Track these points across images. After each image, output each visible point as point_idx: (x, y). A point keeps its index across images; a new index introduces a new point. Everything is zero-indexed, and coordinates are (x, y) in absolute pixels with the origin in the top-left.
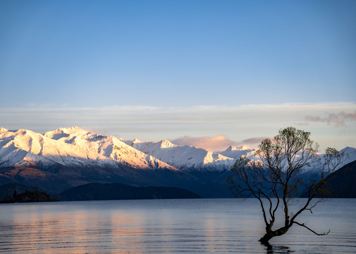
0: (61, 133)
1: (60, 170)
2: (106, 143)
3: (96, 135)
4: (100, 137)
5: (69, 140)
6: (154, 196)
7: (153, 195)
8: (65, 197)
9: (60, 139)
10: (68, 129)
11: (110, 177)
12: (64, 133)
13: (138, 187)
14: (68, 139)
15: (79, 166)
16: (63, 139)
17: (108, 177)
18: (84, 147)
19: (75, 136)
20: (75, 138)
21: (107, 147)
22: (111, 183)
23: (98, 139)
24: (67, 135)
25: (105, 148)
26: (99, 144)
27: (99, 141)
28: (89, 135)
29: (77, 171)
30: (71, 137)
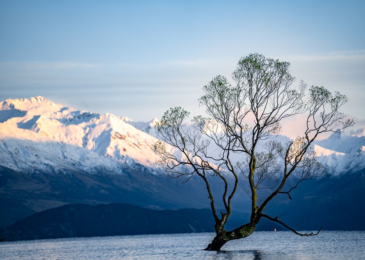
0: (9, 109)
1: (9, 180)
2: (97, 127)
3: (79, 112)
4: (87, 117)
5: (25, 122)
6: (192, 228)
7: (190, 225)
8: (19, 232)
9: (9, 121)
10: (24, 100)
11: (107, 192)
12: (15, 109)
13: (160, 210)
14: (23, 120)
15: (47, 172)
16: (15, 120)
17: (103, 191)
18: (55, 136)
19: (37, 114)
20: (37, 118)
21: (100, 134)
22: (109, 203)
23: (82, 119)
24: (22, 114)
25: (96, 137)
26: (85, 129)
27: (83, 124)
28: (65, 112)
29: (43, 182)
30: (29, 117)
